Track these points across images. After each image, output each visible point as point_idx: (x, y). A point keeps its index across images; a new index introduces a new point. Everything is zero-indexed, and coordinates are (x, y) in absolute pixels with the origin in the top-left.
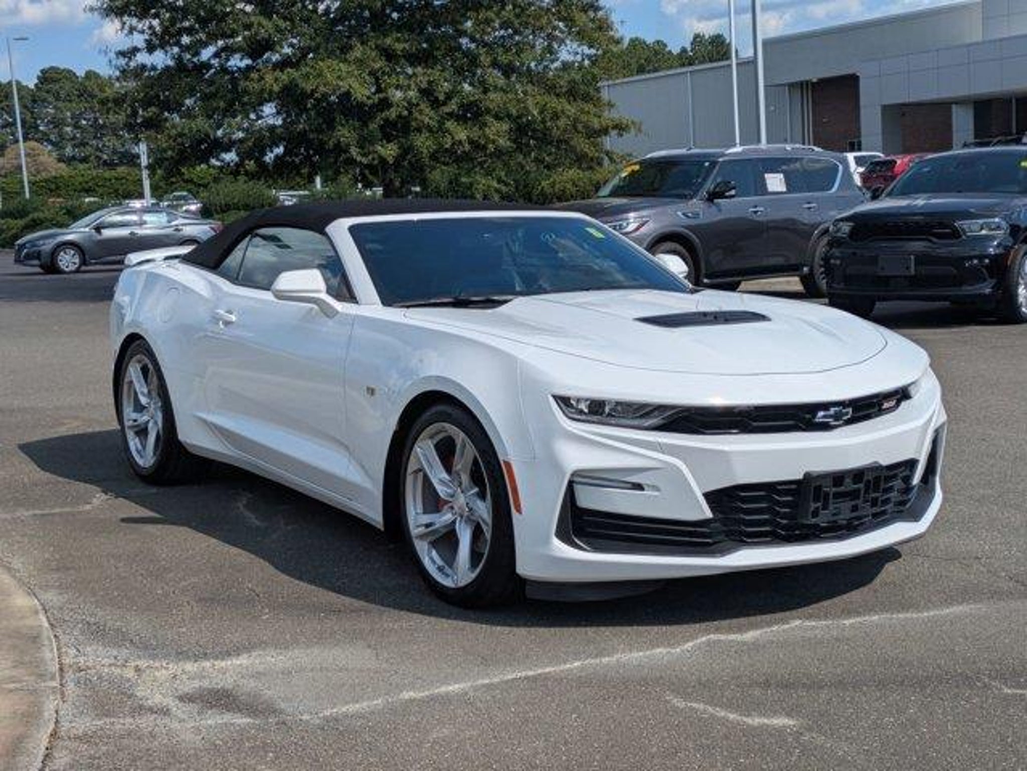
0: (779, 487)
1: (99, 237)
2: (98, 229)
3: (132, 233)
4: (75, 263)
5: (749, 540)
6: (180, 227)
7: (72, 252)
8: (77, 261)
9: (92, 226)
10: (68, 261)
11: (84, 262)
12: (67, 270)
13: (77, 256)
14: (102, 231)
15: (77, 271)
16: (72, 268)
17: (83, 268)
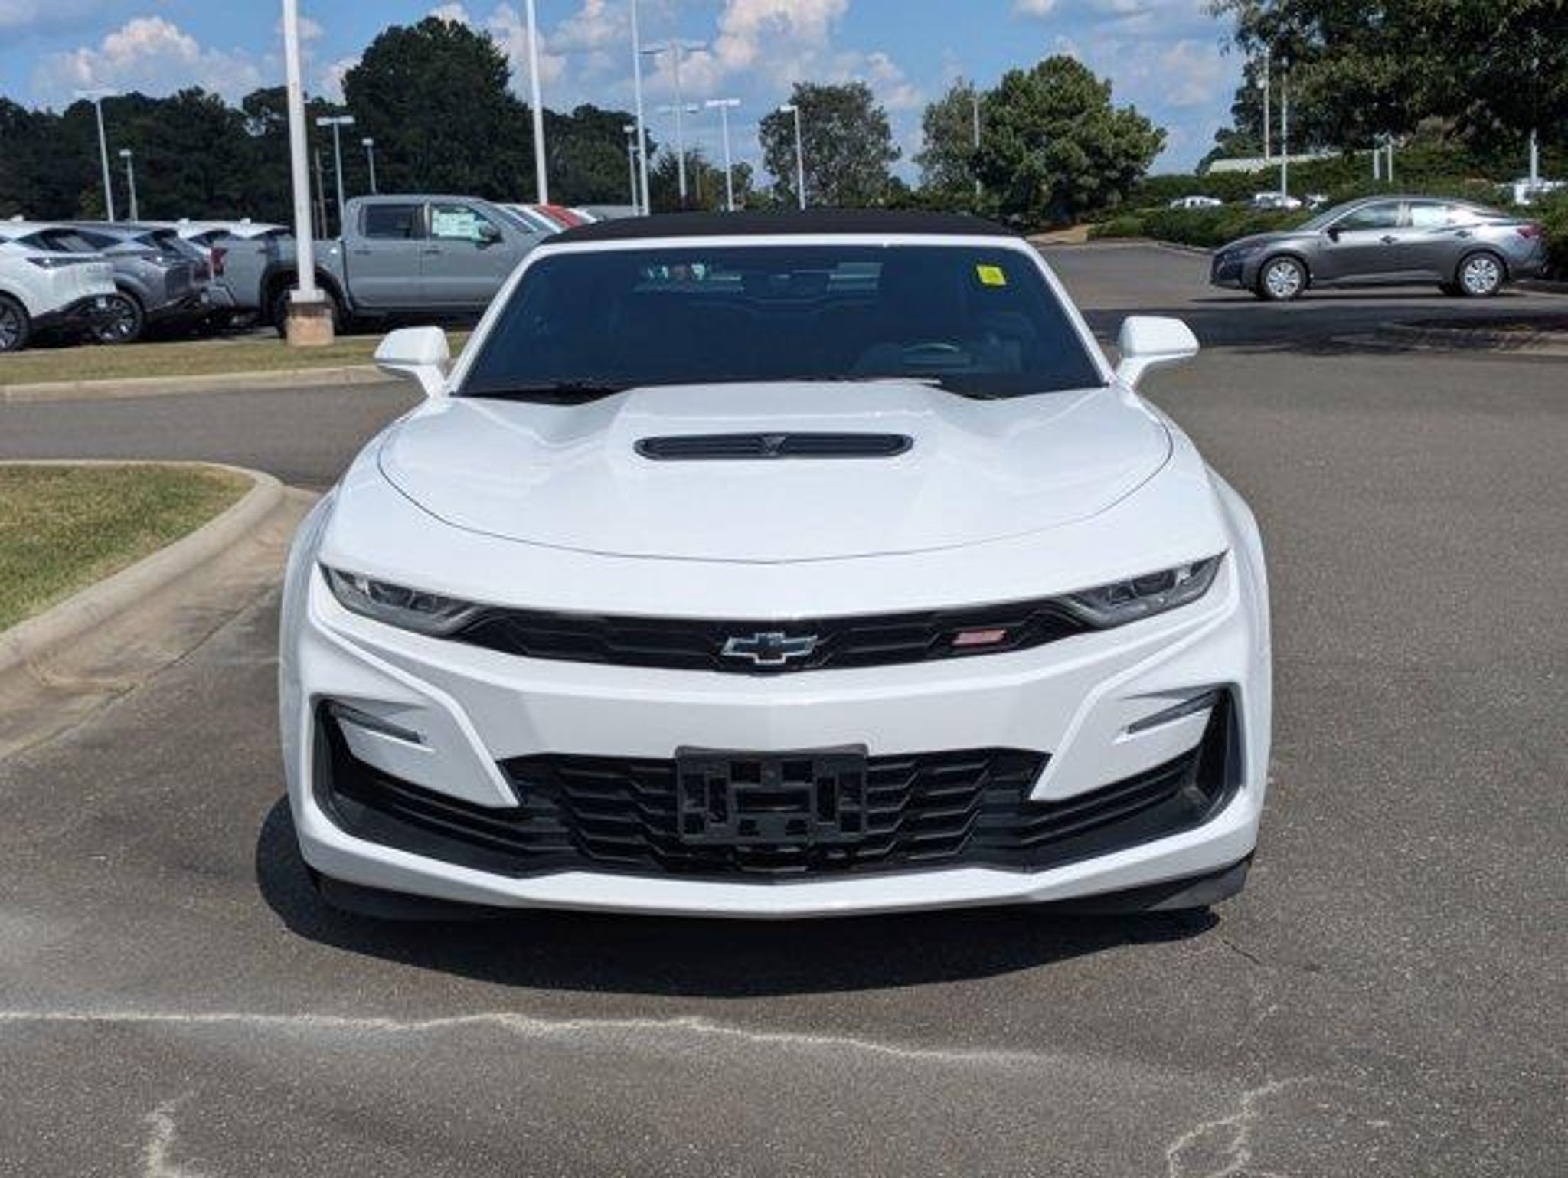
0: (635, 769)
1: (1333, 245)
2: (1333, 233)
3: (1387, 239)
4: (1292, 285)
5: (596, 856)
6: (1468, 230)
7: (1290, 267)
8: (1296, 281)
9: (1325, 227)
10: (1282, 280)
11: (1307, 284)
12: (1279, 295)
13: (1296, 274)
14: (1340, 235)
15: (1296, 297)
16: (1288, 291)
17: (1306, 292)
